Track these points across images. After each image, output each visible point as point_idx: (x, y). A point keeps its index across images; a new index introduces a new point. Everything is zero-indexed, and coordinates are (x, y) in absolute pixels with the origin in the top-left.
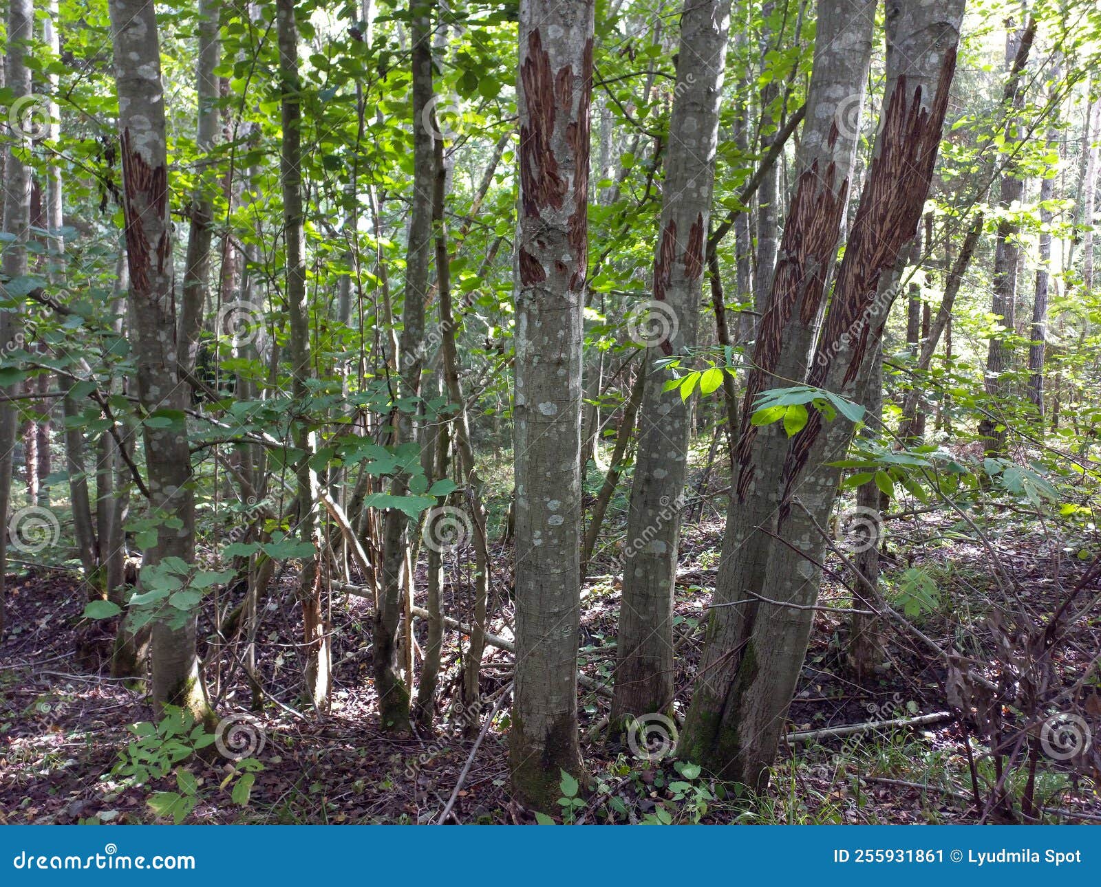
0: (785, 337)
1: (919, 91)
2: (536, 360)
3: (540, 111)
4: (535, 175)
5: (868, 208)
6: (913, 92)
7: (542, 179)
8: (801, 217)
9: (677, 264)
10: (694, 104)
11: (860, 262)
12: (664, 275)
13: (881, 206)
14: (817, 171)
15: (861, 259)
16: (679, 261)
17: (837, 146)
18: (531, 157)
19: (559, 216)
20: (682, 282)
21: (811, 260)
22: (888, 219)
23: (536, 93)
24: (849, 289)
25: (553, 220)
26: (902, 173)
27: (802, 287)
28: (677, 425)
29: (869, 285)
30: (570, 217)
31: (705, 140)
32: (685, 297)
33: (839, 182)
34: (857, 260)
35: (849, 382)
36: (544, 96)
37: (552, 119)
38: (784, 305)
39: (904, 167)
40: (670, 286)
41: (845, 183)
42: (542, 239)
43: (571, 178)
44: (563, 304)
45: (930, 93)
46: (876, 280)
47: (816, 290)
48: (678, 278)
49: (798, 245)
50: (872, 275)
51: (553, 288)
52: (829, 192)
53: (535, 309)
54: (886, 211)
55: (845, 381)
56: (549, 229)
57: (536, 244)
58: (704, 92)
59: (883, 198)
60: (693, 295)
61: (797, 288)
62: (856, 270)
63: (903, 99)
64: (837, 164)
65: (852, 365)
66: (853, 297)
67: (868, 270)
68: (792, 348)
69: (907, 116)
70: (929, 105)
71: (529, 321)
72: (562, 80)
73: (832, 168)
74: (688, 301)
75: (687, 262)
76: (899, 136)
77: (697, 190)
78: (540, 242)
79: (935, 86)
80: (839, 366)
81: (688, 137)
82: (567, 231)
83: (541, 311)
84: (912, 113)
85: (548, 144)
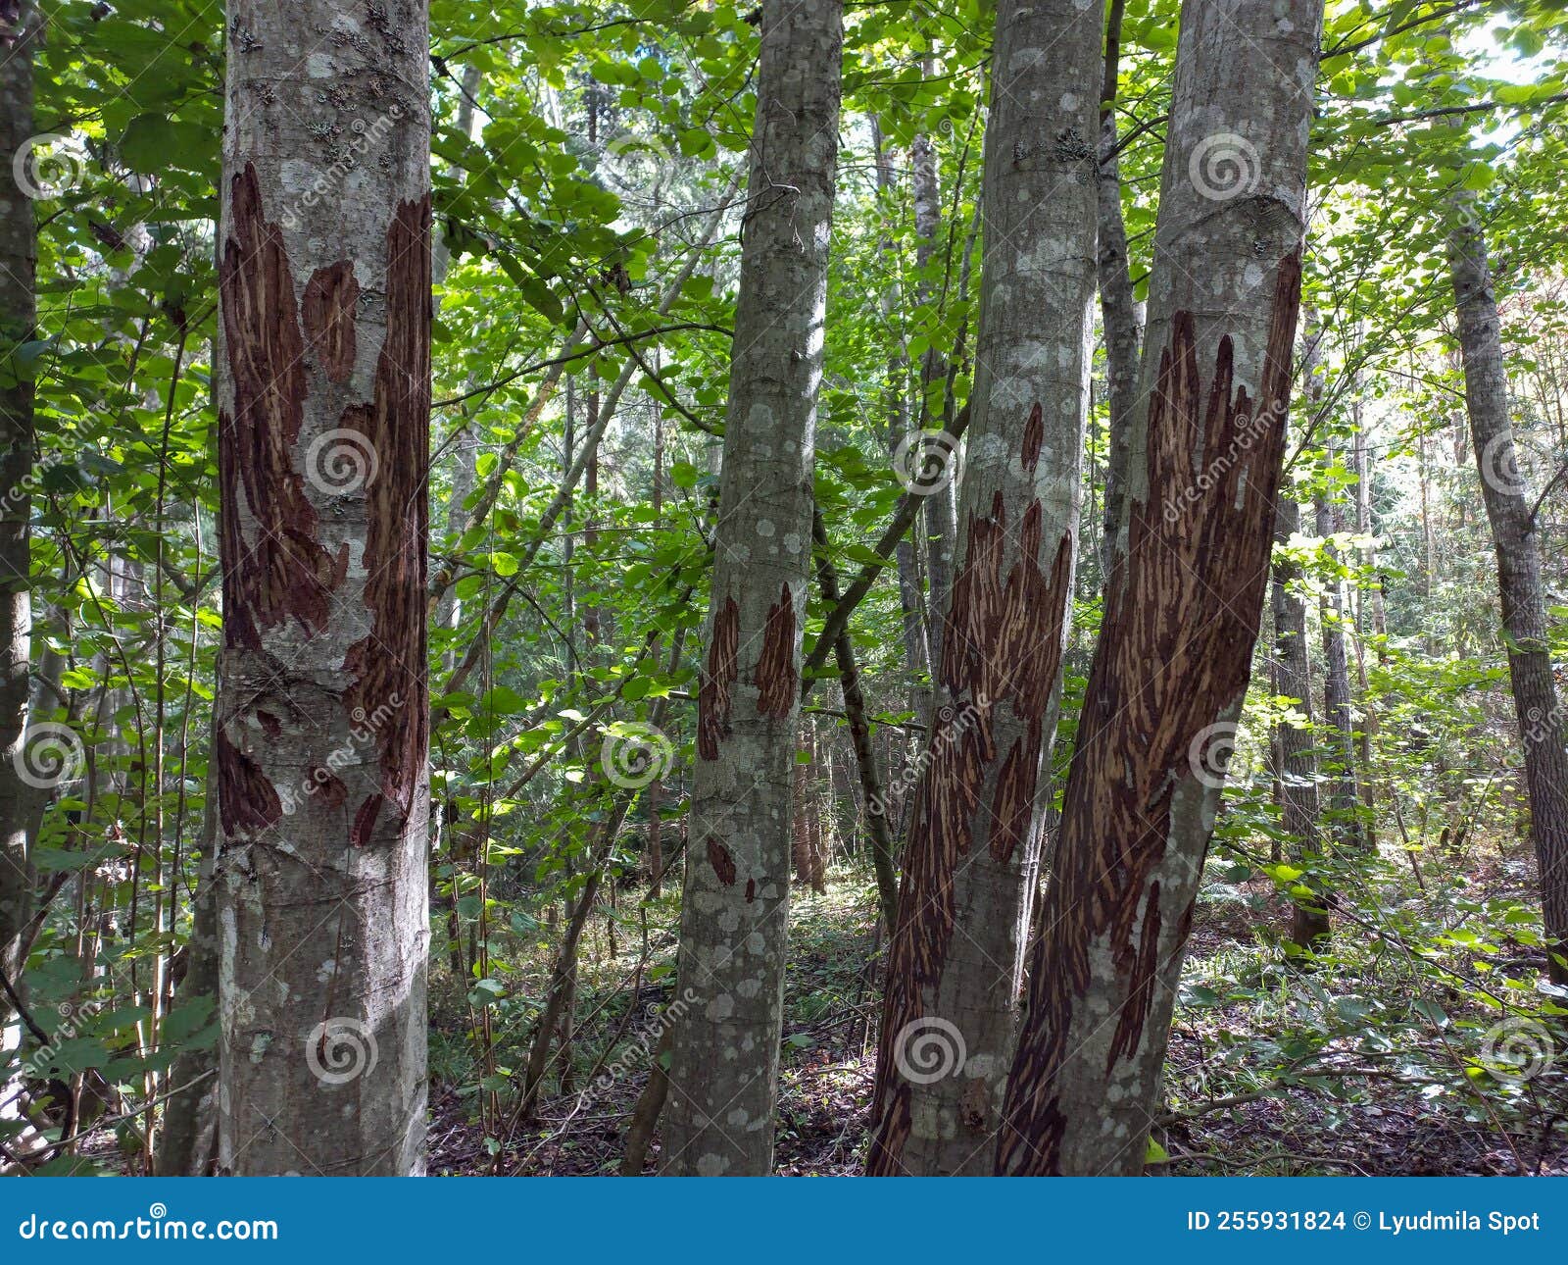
0: (960, 890)
1: (1226, 350)
2: (258, 1045)
3: (265, 376)
4: (249, 538)
5: (1128, 615)
6: (1214, 351)
7: (271, 548)
8: (978, 613)
9: (742, 687)
10: (765, 380)
11: (1121, 751)
12: (717, 707)
13: (1161, 615)
14: (1003, 521)
15: (1123, 741)
16: (746, 681)
17: (1042, 467)
18: (241, 493)
19: (318, 646)
20: (754, 723)
21: (1005, 713)
22: (1181, 648)
23: (255, 327)
24: (1100, 814)
25: (301, 659)
26: (1205, 536)
27: (990, 772)
28: (748, 1045)
29: (1150, 810)
30: (352, 649)
31: (789, 446)
32: (759, 754)
33: (1052, 541)
34: (1112, 743)
35: (1121, 1061)
36: (276, 335)
37: (298, 394)
38: (953, 811)
39: (1207, 524)
40: (728, 731)
41: (1065, 544)
42: (270, 708)
43: (358, 546)
44: (333, 887)
45: (1252, 352)
46: (1166, 799)
47: (1021, 781)
48: (745, 716)
49: (975, 677)
50: (1155, 784)
51: (303, 846)
52: (1031, 566)
53: (254, 897)
54: (1175, 629)
55: (1112, 1060)
56: (288, 683)
57: (253, 721)
58: (784, 358)
59: (1165, 598)
60: (776, 750)
61: (980, 776)
62: (1114, 769)
63: (1191, 365)
64: (1044, 505)
65: (1126, 1015)
66: (1112, 841)
67: (1143, 772)
68: (978, 919)
69: (1204, 405)
70: (1253, 380)
71: (240, 933)
72: (326, 297)
73: (1035, 512)
74: (767, 762)
75: (762, 683)
76: (1190, 450)
77: (779, 540)
78: (264, 717)
79: (1261, 339)
80: (1096, 1020)
81: (757, 440)
82: (342, 686)
83: (267, 907)
84: (1214, 398)
85: (285, 458)
